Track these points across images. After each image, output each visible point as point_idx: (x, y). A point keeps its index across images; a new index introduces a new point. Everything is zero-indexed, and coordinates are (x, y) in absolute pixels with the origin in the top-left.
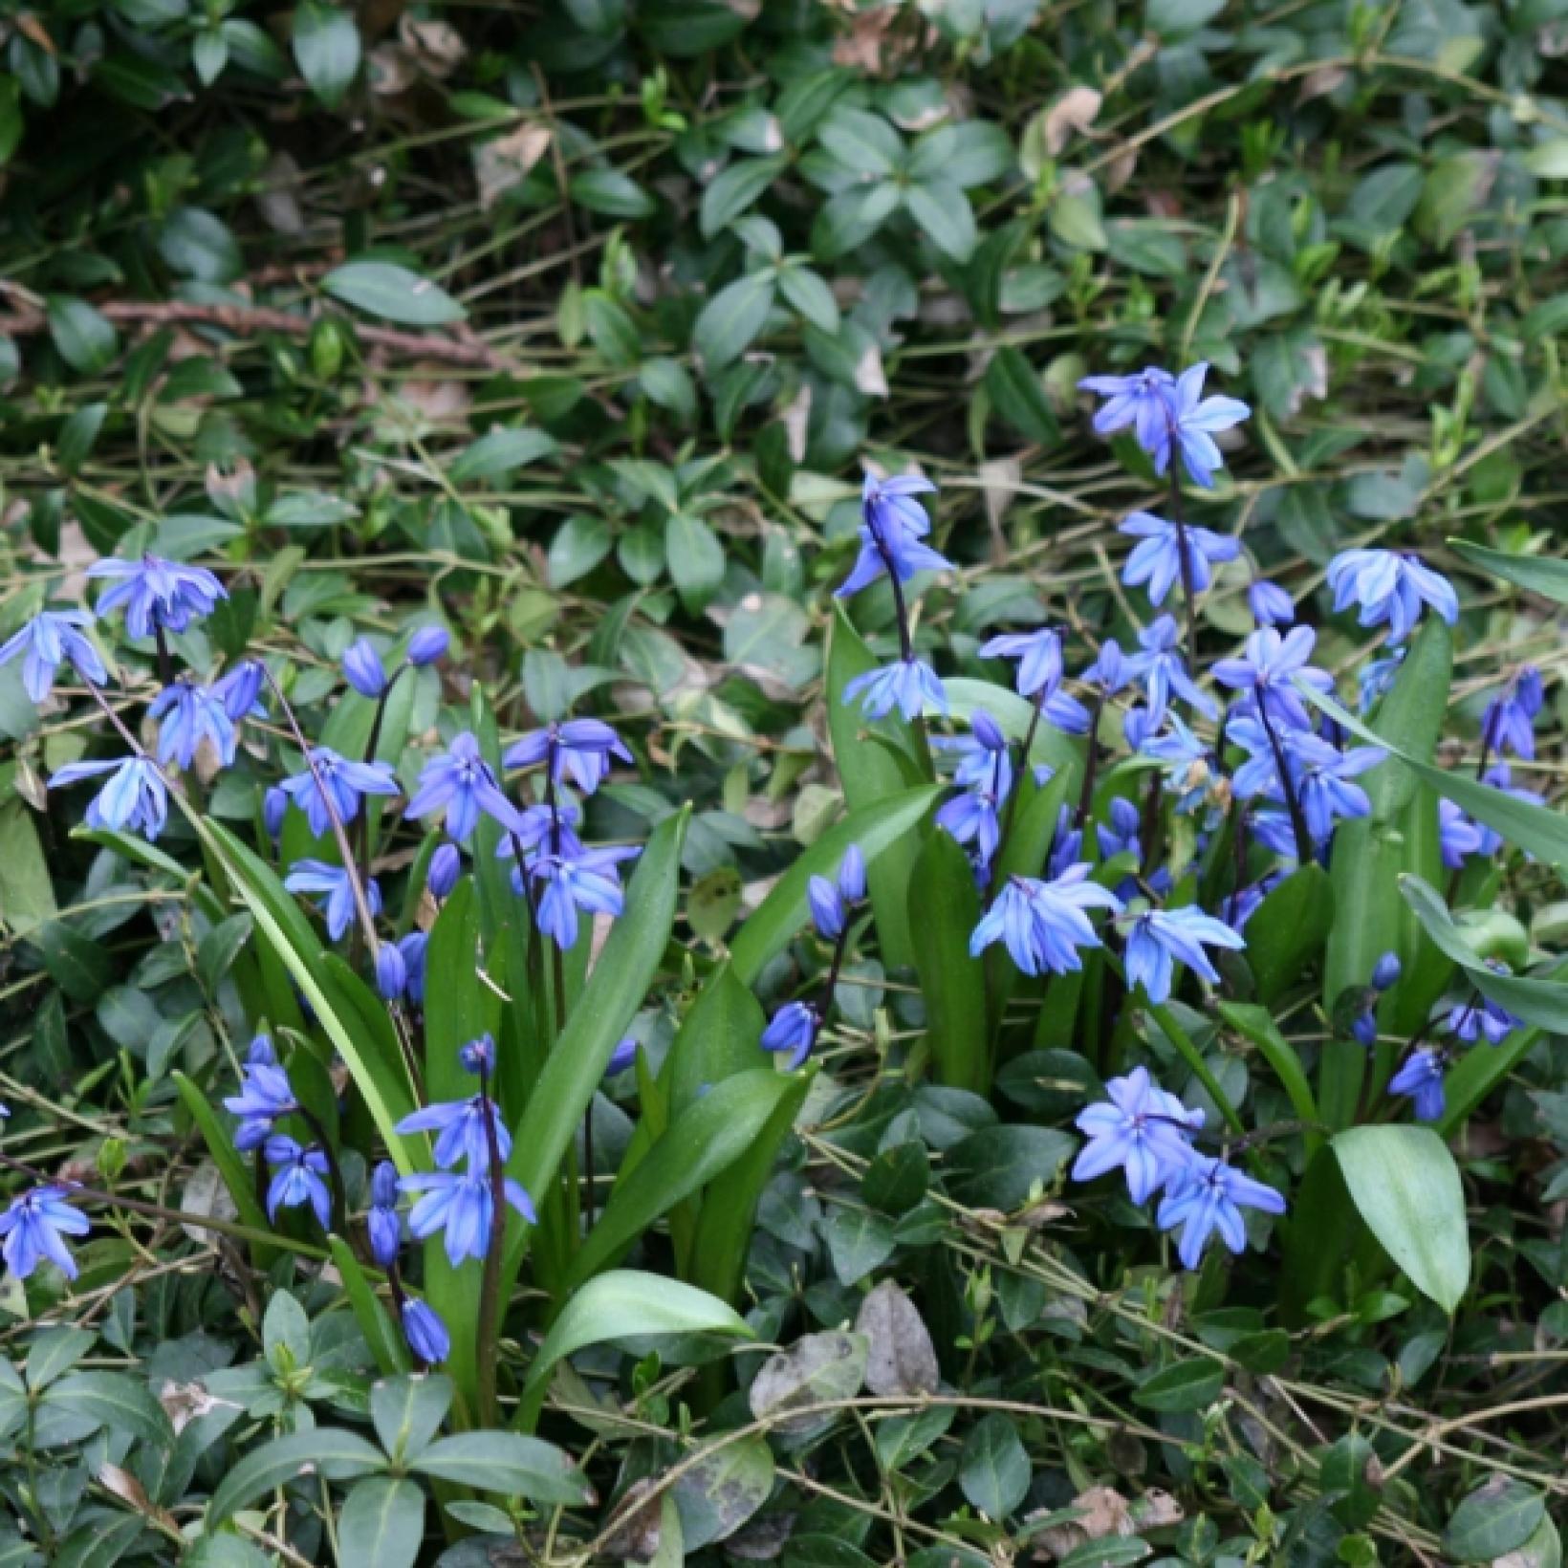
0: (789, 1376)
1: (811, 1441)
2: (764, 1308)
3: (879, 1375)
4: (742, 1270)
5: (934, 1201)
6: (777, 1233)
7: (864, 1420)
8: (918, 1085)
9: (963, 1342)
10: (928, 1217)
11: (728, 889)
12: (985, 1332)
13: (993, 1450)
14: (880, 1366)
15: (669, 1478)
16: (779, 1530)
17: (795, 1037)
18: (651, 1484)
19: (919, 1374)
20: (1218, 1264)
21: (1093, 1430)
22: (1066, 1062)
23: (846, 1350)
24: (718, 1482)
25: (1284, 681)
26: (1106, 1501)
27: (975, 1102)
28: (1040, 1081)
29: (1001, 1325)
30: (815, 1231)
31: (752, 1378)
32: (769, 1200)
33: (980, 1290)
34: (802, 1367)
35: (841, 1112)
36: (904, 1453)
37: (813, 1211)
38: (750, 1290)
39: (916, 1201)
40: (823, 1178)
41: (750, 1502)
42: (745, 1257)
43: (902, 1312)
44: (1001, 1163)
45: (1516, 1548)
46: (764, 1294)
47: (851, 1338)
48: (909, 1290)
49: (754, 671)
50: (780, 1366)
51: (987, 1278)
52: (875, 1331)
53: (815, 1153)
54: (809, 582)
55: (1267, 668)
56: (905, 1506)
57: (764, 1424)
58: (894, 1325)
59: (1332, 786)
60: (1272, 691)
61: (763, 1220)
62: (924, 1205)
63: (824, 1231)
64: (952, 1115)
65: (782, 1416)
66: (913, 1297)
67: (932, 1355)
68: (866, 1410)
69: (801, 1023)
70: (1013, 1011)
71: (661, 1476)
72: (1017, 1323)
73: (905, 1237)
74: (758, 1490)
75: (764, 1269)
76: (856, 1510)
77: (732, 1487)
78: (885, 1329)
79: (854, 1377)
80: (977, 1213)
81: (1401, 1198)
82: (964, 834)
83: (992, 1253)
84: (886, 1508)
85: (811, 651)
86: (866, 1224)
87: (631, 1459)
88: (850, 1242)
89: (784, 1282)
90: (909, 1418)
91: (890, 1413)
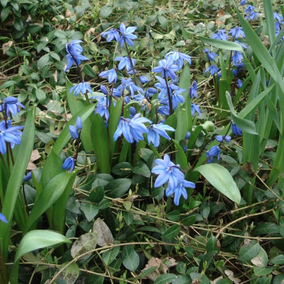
0: (79, 246)
1: (87, 260)
2: (71, 229)
3: (100, 241)
4: (65, 221)
5: (105, 198)
6: (71, 211)
7: (99, 254)
8: (96, 174)
9: (117, 229)
10: (105, 202)
11: (52, 144)
12: (121, 226)
13: (129, 254)
14: (100, 239)
15: (54, 279)
16: (82, 281)
17: (70, 165)
18: (50, 281)
19: (109, 239)
20: (169, 202)
21: (151, 245)
22: (126, 164)
23: (92, 237)
24: (66, 275)
25: (169, 68)
26: (156, 261)
27: (109, 176)
28: (121, 169)
29: (125, 224)
30: (80, 209)
31: (71, 248)
32: (69, 203)
33: (120, 217)
34: (82, 243)
35: (82, 182)
36: (110, 260)
37: (78, 205)
38: (67, 225)
39: (102, 199)
40: (80, 197)
41: (74, 278)
42: (65, 217)
43: (102, 225)
44: (117, 188)
45: (256, 256)
46: (70, 225)
47: (92, 234)
48: (103, 219)
49: (53, 111)
50: (77, 244)
51: (122, 214)
52: (97, 230)
53: (77, 192)
54: (61, 98)
55: (165, 66)
56: (112, 273)
57: (75, 259)
58: (101, 228)
59: (177, 96)
60: (168, 70)
61: (68, 209)
62: (104, 200)
63: (82, 209)
64: (104, 179)
65: (79, 257)
66: (104, 221)
67: (111, 234)
68: (99, 251)
69: (71, 161)
70: (114, 156)
71: (52, 279)
72: (129, 223)
73: (101, 208)
74: (76, 275)
75: (69, 220)
76: (100, 276)
77: (69, 275)
78: (100, 229)
79: (95, 243)
80: (116, 199)
81: (220, 180)
82: (102, 115)
83: (121, 208)
84: (107, 274)
85: (62, 108)
86: (91, 206)
87: (44, 273)
88: (89, 211)
89: (74, 221)
90: (109, 251)
91: (105, 251)
